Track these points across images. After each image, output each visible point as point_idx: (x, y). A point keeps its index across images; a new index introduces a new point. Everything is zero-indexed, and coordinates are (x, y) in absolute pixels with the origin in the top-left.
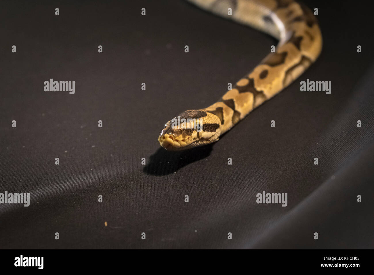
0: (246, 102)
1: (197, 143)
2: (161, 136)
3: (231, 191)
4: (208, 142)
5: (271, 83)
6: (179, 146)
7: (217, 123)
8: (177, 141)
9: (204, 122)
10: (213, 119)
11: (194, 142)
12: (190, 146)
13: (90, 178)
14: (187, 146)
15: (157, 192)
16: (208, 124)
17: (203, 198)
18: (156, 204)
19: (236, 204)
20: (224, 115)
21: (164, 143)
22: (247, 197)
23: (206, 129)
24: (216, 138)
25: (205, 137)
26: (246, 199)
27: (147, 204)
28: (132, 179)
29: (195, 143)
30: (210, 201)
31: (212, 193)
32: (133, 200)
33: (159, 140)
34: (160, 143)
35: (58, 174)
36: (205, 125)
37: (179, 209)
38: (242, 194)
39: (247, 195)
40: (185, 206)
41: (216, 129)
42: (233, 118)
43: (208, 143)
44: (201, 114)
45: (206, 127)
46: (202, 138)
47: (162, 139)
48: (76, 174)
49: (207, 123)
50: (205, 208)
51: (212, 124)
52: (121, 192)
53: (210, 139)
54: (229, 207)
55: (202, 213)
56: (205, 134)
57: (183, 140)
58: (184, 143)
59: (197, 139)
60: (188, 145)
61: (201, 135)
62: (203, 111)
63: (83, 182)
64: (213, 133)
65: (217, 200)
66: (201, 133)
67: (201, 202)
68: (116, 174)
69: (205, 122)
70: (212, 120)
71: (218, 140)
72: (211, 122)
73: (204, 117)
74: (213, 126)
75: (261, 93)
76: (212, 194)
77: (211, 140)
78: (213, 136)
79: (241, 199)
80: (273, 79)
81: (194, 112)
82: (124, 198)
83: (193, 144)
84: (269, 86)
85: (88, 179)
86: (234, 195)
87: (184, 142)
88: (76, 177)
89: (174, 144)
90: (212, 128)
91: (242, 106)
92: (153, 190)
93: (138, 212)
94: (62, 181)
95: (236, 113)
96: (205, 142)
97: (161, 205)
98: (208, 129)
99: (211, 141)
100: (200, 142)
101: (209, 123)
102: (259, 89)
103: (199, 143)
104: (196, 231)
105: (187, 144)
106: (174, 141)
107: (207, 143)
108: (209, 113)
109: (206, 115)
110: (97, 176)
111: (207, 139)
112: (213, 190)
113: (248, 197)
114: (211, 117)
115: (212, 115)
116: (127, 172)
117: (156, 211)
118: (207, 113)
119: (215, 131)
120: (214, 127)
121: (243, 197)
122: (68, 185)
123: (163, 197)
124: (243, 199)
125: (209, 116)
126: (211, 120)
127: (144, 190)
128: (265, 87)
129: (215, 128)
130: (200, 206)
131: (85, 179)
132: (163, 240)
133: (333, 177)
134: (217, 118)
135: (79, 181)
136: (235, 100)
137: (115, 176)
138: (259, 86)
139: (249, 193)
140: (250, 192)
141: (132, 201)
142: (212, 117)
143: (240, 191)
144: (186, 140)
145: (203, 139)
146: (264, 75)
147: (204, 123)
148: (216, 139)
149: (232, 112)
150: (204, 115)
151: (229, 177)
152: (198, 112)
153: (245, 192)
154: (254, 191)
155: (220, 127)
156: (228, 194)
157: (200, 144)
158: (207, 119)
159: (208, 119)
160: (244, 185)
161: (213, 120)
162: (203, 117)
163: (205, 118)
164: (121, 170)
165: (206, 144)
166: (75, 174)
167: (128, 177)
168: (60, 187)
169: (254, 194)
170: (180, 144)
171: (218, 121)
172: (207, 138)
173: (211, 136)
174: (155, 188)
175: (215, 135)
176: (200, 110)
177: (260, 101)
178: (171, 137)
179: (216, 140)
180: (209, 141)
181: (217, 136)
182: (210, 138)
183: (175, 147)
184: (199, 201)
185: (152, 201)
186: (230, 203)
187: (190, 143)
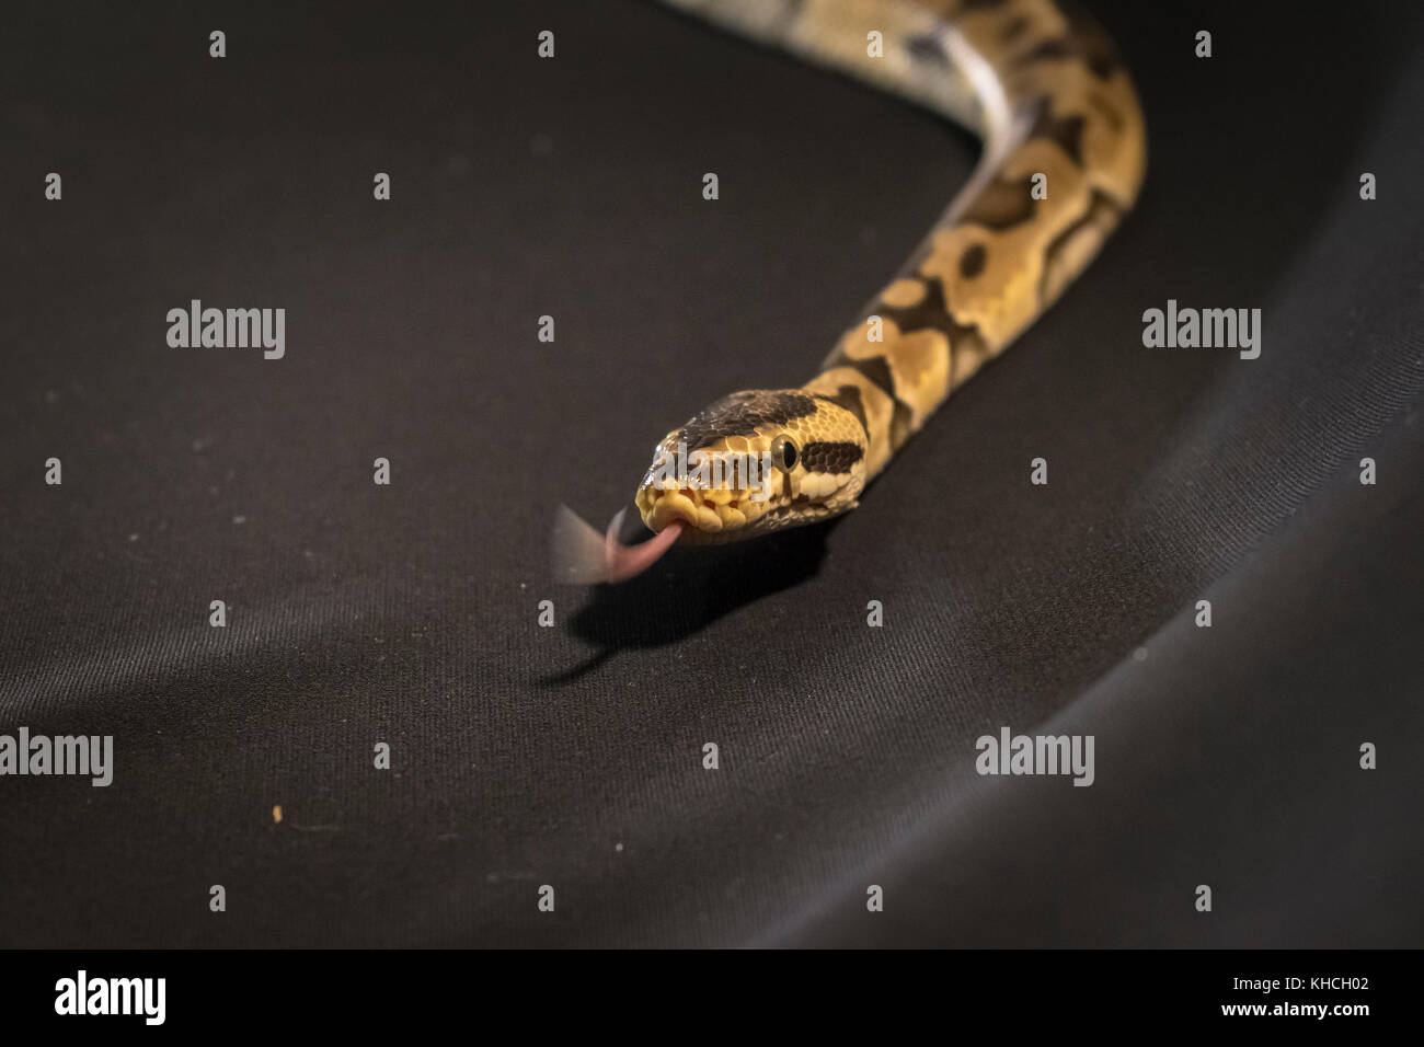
0: (927, 367)
1: (780, 517)
2: (648, 487)
3: (759, 697)
4: (822, 513)
5: (999, 293)
6: (715, 527)
7: (855, 440)
8: (710, 504)
9: (807, 436)
10: (838, 423)
11: (772, 513)
12: (758, 525)
13: (224, 638)
14: (747, 527)
15: (478, 696)
16: (821, 443)
17: (649, 720)
18: (469, 741)
19: (774, 747)
20: (869, 414)
21: (658, 512)
22: (818, 722)
23: (813, 463)
24: (851, 498)
25: (812, 495)
26: (812, 731)
27: (436, 740)
28: (383, 644)
29: (776, 515)
30: (677, 732)
31: (686, 704)
32: (386, 727)
33: (637, 502)
34: (643, 512)
35: (101, 625)
36: (811, 449)
37: (559, 760)
38: (800, 711)
39: (819, 715)
40: (580, 750)
41: (850, 464)
42: (893, 427)
43: (822, 517)
44: (795, 406)
45: (814, 453)
46: (801, 495)
47: (651, 499)
48: (169, 624)
49: (817, 440)
50: (657, 759)
51: (835, 445)
52: (341, 693)
53: (828, 502)
54: (750, 761)
55: (647, 779)
56: (811, 482)
57: (734, 504)
58: (737, 516)
59: (784, 502)
60: (749, 521)
61: (796, 484)
62: (800, 393)
63: (194, 653)
64: (842, 479)
65: (704, 729)
66: (796, 478)
67: (643, 736)
68: (322, 627)
69: (811, 437)
70: (836, 428)
71: (856, 504)
72: (833, 435)
73: (807, 418)
74: (839, 450)
75: (971, 332)
76: (686, 707)
77: (832, 504)
78: (840, 489)
79: (795, 730)
80: (1006, 280)
81: (766, 399)
82: (348, 718)
83: (768, 518)
84: (994, 305)
85: (216, 644)
86: (769, 716)
87: (735, 510)
88: (170, 633)
89: (700, 519)
90: (838, 460)
91: (916, 382)
92: (460, 689)
93: (403, 772)
94: (115, 650)
95: (901, 410)
96: (810, 513)
97: (491, 748)
98: (822, 460)
99: (830, 511)
100: (792, 514)
101: (826, 440)
102: (963, 317)
103: (787, 517)
104: (619, 847)
105: (747, 517)
106: (697, 506)
107: (817, 516)
108: (825, 404)
109: (813, 409)
110: (250, 633)
111: (819, 503)
112: (690, 691)
113: (821, 721)
114: (832, 418)
115: (836, 409)
116: (365, 619)
117: (471, 766)
118: (817, 403)
119: (847, 471)
120: (845, 456)
121: (804, 723)
122: (138, 664)
123: (498, 716)
124: (801, 730)
125: (825, 413)
126: (832, 430)
127: (429, 687)
128: (984, 309)
129: (847, 459)
130: (640, 749)
131: (202, 644)
132: (492, 878)
133: (1141, 654)
134: (852, 422)
135: (181, 648)
136: (891, 361)
137: (320, 632)
138: (963, 304)
139: (827, 706)
140: (829, 704)
141: (381, 727)
142: (837, 418)
143: (792, 701)
144: (742, 502)
145: (802, 502)
146: (973, 263)
147: (808, 441)
148: (849, 503)
149: (887, 406)
150: (806, 408)
151: (751, 643)
152: (779, 397)
153: (812, 703)
154: (846, 703)
155: (865, 456)
156: (748, 710)
157: (792, 521)
158: (817, 422)
159: (821, 423)
160: (808, 678)
161: (839, 427)
162: (803, 416)
163: (811, 420)
164: (342, 610)
165: (812, 520)
166: (166, 624)
167: (367, 637)
168: (107, 673)
169: (846, 712)
170: (722, 518)
171: (858, 434)
172: (818, 497)
173: (833, 488)
174: (467, 682)
175: (848, 488)
176: (789, 392)
177: (969, 362)
178: (687, 492)
179: (850, 507)
180: (826, 508)
181: (853, 491)
182: (830, 497)
183: (702, 528)
184: (637, 733)
185: (458, 731)
186: (751, 743)
187: (760, 515)
